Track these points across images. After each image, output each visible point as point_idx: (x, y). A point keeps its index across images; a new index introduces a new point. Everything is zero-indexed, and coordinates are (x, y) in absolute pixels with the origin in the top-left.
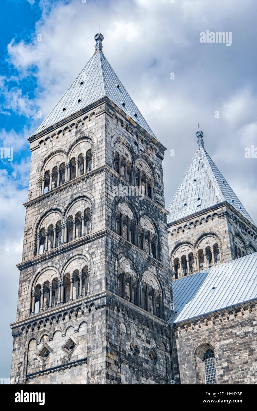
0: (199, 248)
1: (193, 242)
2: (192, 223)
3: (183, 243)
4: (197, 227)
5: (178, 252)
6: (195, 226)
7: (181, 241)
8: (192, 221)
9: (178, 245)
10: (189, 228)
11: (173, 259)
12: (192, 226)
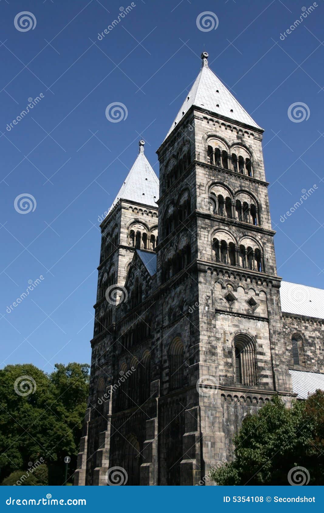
0: (152, 234)
1: (150, 226)
2: (150, 212)
3: (141, 222)
4: (153, 218)
5: (135, 226)
6: (152, 216)
7: (140, 220)
8: (151, 211)
9: (137, 221)
10: (148, 215)
11: (130, 229)
12: (150, 215)
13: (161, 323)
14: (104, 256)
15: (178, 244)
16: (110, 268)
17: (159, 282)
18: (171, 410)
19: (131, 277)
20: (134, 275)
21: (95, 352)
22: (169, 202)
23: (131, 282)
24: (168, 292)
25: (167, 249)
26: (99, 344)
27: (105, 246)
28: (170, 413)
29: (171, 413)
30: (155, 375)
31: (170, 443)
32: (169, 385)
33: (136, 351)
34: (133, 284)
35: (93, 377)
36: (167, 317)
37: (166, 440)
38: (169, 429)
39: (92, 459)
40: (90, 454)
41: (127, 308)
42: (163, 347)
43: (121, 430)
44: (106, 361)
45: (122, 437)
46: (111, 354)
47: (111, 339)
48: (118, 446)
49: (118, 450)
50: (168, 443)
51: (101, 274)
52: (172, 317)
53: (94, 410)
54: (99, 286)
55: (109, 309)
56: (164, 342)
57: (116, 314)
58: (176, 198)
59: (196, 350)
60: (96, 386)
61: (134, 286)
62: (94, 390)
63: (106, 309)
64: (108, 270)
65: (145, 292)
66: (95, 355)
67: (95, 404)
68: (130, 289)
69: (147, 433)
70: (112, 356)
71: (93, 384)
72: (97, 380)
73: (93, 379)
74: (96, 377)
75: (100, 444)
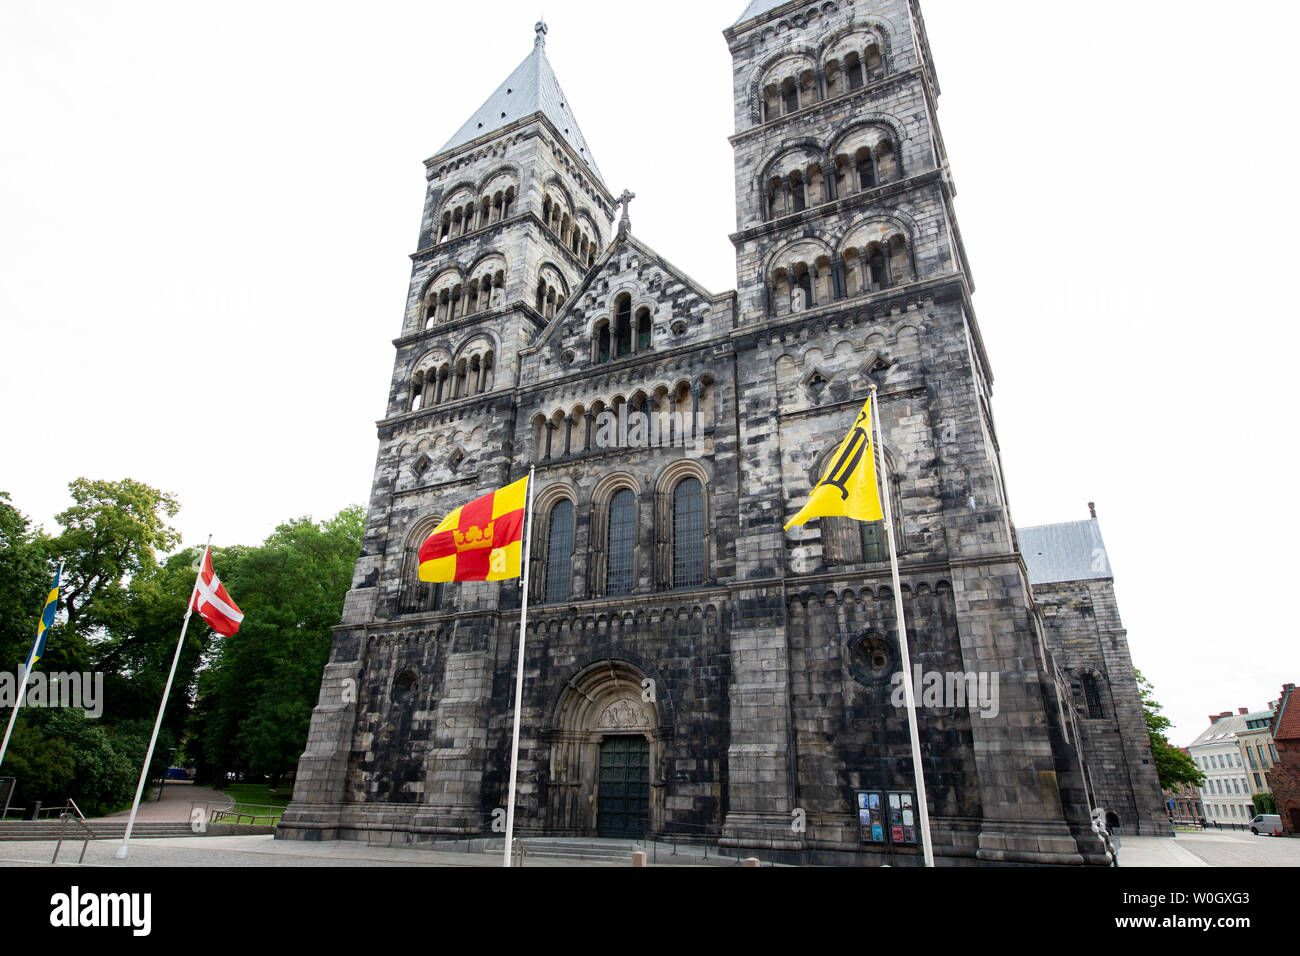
1: (575, 205)
3: (564, 188)
5: (554, 190)
7: (562, 181)
9: (557, 181)
13: (774, 402)
14: (436, 233)
15: (844, 233)
16: (477, 261)
17: (750, 311)
18: (850, 612)
19: (594, 288)
20: (606, 285)
21: (399, 451)
22: (790, 144)
23: (594, 300)
24: (805, 333)
25: (788, 243)
26: (420, 432)
27: (443, 212)
28: (842, 619)
29: (850, 618)
30: (752, 523)
31: (853, 695)
32: (824, 551)
33: (627, 460)
34: (602, 305)
35: (384, 512)
36: (801, 391)
37: (828, 687)
38: (839, 659)
39: (379, 724)
40: (368, 711)
41: (567, 359)
42: (786, 460)
43: (552, 652)
44: (460, 476)
45: (557, 671)
46: (495, 460)
47: (495, 425)
48: (534, 694)
49: (529, 706)
50: (840, 697)
51: (425, 271)
52: (826, 392)
53: (391, 596)
54: (416, 297)
55: (473, 354)
56: (789, 448)
57: (514, 366)
58: (825, 138)
59: (974, 475)
60: (400, 535)
61: (608, 311)
62: (391, 543)
63: (457, 352)
64: (465, 264)
65: (668, 328)
66: (395, 457)
67: (393, 579)
68: (587, 315)
69: (737, 664)
70: (499, 464)
71: (385, 529)
72: (405, 520)
73: (384, 516)
74: (404, 512)
75: (454, 684)
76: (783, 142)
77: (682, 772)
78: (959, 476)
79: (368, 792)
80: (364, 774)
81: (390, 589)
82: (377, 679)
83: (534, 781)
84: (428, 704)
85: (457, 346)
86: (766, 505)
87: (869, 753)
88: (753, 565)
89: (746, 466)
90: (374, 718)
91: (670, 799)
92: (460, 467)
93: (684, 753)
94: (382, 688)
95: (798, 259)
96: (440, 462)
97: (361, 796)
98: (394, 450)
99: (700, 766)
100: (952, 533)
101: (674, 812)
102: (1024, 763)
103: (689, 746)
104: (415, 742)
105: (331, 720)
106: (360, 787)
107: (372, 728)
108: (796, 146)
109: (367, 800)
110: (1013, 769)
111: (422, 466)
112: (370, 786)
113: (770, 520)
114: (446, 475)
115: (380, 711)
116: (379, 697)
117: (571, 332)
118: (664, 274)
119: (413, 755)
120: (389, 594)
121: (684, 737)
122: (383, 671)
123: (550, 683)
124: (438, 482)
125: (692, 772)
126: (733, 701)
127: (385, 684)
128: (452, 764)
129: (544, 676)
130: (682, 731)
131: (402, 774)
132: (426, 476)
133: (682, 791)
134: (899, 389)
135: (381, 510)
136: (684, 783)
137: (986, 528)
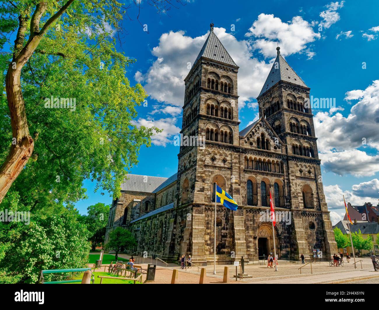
15: (304, 142)
17: (289, 151)
19: (256, 128)
20: (259, 128)
23: (256, 131)
24: (299, 160)
25: (295, 139)
28: (307, 218)
30: (294, 197)
33: (267, 175)
34: (258, 133)
35: (203, 170)
36: (299, 172)
37: (306, 231)
38: (307, 226)
39: (211, 233)
40: (206, 229)
41: (251, 144)
42: (297, 185)
43: (255, 218)
44: (226, 166)
45: (257, 223)
46: (236, 165)
47: (235, 155)
48: (252, 228)
49: (252, 230)
50: (308, 232)
51: (206, 95)
52: (302, 174)
53: (208, 196)
54: (204, 102)
55: (225, 130)
56: (298, 183)
57: (239, 139)
58: (299, 119)
59: (323, 197)
60: (209, 178)
61: (260, 135)
62: (206, 180)
63: (221, 128)
64: (220, 101)
65: (273, 146)
66: (204, 153)
67: (208, 191)
68: (255, 134)
69: (295, 225)
70: (238, 167)
71: (204, 175)
72: (210, 174)
73: (203, 171)
74: (209, 171)
75: (237, 224)
76: (293, 115)
77: (283, 246)
78: (321, 196)
79: (210, 252)
80: (208, 247)
81: (207, 194)
82: (208, 220)
83: (254, 248)
84: (226, 228)
85: (221, 126)
86: (296, 194)
87: (312, 243)
88: (295, 206)
89: (291, 185)
90: (209, 231)
91: (281, 251)
92: (226, 163)
93: (283, 242)
94: (210, 223)
95: (296, 143)
96: (219, 160)
97: (208, 253)
98: (203, 151)
99: (286, 245)
100: (321, 206)
101: (283, 254)
102: (334, 245)
103: (284, 241)
104: (223, 238)
105: (200, 231)
106: (207, 250)
107: (208, 234)
108: (295, 118)
109: (210, 254)
110: (333, 246)
111: (213, 159)
112: (210, 250)
113: (296, 197)
114: (222, 165)
115: (211, 229)
116: (210, 225)
117: (251, 137)
118: (272, 133)
119: (223, 242)
120: (207, 195)
121: (283, 239)
122: (210, 218)
123: (255, 225)
124: (219, 166)
125: (285, 246)
126: (297, 233)
127: (211, 222)
128: (242, 244)
129: (254, 224)
130: (283, 238)
131: (220, 247)
132: (215, 162)
133: (284, 250)
134: (313, 178)
135: (202, 169)
136: (284, 248)
137: (325, 206)
